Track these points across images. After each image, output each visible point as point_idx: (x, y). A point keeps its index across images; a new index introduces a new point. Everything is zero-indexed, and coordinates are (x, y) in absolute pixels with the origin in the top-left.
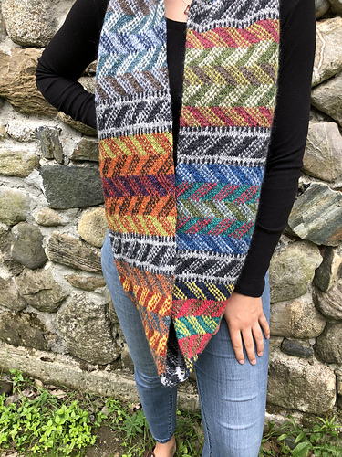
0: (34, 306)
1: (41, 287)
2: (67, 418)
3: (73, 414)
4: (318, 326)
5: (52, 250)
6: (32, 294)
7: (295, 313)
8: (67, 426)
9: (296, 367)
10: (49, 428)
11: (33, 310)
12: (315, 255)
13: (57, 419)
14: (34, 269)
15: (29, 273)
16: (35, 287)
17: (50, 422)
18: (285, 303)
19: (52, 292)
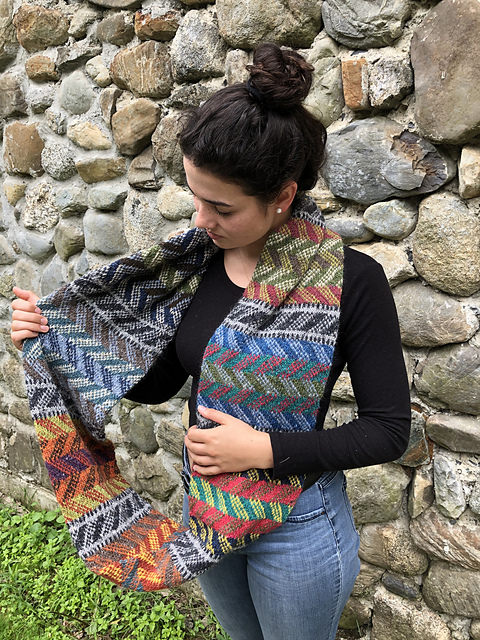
0: (149, 492)
1: (153, 472)
2: (162, 616)
3: (168, 614)
4: (415, 561)
5: (160, 437)
6: (145, 478)
7: (387, 539)
8: (160, 624)
9: (400, 609)
10: (143, 622)
11: (148, 496)
12: (397, 474)
13: (153, 616)
14: (148, 453)
15: (144, 456)
16: (149, 472)
17: (145, 616)
18: (376, 526)
19: (163, 479)
